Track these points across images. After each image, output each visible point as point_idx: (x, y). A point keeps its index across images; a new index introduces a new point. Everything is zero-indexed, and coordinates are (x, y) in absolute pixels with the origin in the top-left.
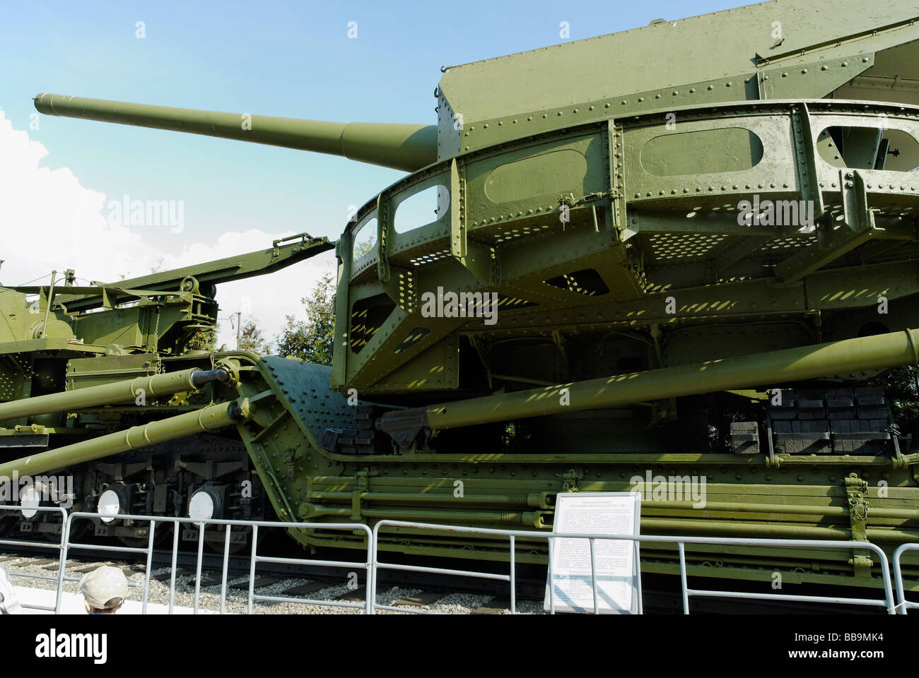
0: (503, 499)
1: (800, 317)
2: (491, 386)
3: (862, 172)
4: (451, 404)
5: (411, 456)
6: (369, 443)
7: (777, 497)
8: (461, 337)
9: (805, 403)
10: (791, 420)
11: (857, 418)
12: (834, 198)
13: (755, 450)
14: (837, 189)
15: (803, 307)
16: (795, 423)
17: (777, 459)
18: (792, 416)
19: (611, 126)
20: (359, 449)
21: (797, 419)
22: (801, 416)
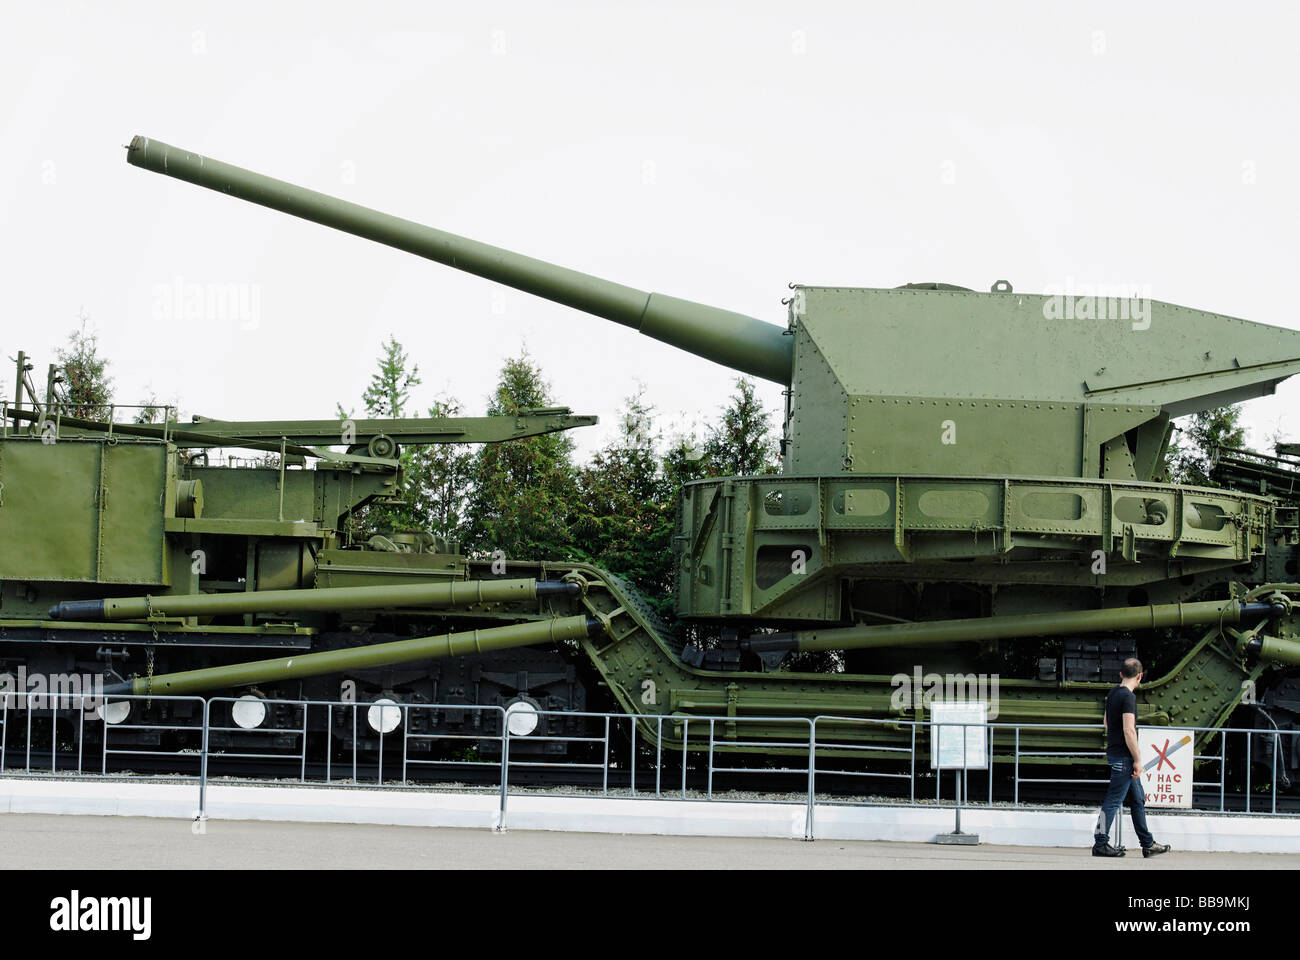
0: (869, 708)
1: (1092, 588)
2: (853, 619)
3: (1133, 525)
4: (820, 632)
5: (777, 674)
6: (738, 660)
7: (1063, 709)
8: (844, 580)
9: (1088, 648)
10: (1077, 658)
11: (1117, 659)
12: (1118, 540)
13: (1053, 677)
14: (1121, 535)
15: (1094, 582)
16: (1080, 660)
17: (1067, 684)
18: (1078, 655)
19: (1007, 483)
20: (725, 665)
21: (1081, 658)
22: (1084, 656)
